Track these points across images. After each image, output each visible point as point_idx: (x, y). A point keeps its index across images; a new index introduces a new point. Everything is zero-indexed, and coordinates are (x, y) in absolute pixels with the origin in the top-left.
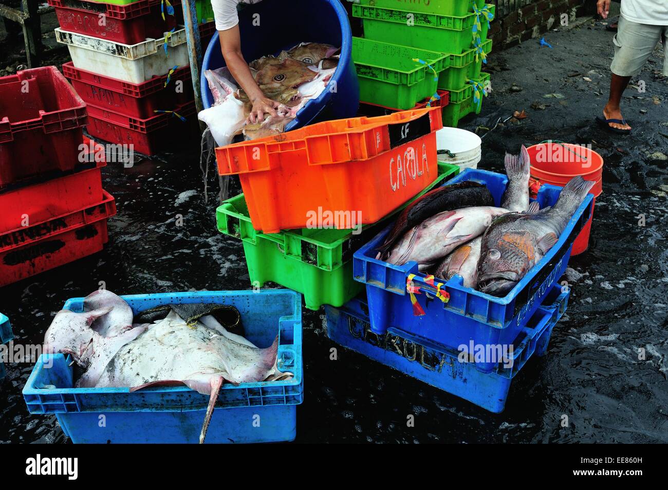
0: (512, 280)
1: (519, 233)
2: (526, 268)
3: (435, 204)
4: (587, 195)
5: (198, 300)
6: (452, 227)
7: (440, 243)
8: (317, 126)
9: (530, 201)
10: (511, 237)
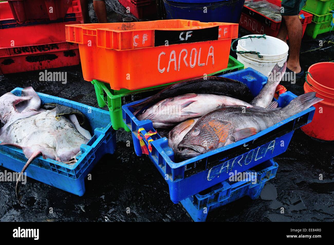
0: (199, 153)
1: (223, 122)
2: (214, 147)
10: (215, 123)
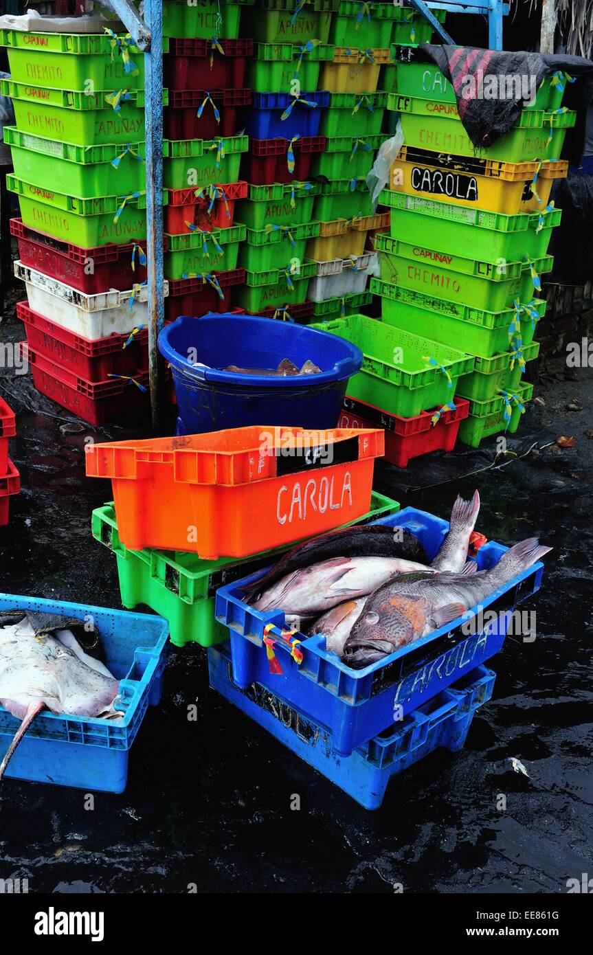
0: (385, 652)
1: (412, 598)
2: (407, 640)
3: (331, 546)
4: (535, 563)
5: (59, 611)
6: (339, 577)
7: (320, 593)
8: (241, 431)
9: (468, 560)
10: (400, 600)
